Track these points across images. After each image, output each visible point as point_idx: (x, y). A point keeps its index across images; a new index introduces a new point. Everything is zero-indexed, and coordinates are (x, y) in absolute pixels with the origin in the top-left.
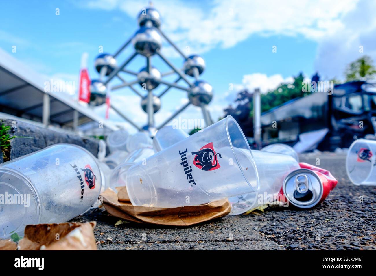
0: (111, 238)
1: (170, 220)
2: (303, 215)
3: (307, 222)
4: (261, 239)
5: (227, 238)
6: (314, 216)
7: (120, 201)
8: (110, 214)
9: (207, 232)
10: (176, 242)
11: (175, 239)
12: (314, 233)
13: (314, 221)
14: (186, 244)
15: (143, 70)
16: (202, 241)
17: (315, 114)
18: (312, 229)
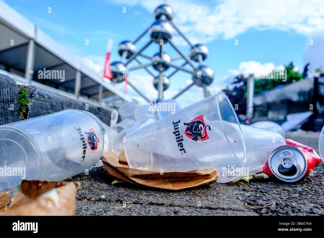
0: (105, 196)
1: (161, 183)
2: (287, 189)
3: (290, 196)
4: (244, 209)
5: (211, 206)
6: (297, 190)
7: (120, 162)
8: (109, 173)
9: (194, 197)
10: (163, 205)
11: (162, 202)
12: (296, 208)
13: (297, 196)
14: (171, 208)
15: (156, 55)
16: (187, 206)
17: (302, 98)
18: (295, 203)
